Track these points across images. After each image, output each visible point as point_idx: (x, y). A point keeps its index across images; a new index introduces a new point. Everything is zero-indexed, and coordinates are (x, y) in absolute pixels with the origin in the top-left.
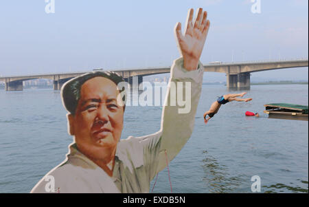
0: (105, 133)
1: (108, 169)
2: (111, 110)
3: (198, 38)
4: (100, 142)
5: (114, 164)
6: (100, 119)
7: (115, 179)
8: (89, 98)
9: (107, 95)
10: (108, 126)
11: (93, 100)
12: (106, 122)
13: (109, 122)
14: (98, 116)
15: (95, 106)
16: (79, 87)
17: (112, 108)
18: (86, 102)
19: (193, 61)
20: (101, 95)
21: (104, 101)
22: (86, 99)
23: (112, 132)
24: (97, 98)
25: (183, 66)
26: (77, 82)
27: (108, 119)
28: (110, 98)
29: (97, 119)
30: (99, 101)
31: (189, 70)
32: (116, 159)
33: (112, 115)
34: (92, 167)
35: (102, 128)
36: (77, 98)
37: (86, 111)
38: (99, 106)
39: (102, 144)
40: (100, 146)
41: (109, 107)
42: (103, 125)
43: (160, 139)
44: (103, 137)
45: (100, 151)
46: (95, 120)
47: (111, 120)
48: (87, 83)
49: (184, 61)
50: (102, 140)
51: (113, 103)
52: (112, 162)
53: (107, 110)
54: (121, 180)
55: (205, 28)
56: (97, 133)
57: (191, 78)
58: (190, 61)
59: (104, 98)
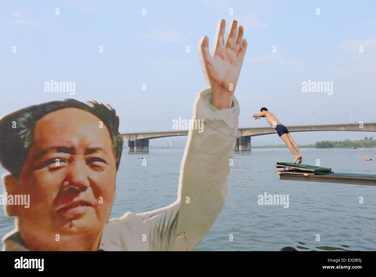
0: (80, 209)
2: (94, 167)
4: (71, 226)
6: (71, 183)
8: (52, 145)
9: (87, 141)
10: (87, 195)
11: (60, 149)
12: (83, 188)
13: (89, 190)
14: (69, 177)
15: (62, 160)
16: (31, 124)
17: (97, 163)
18: (45, 152)
19: (225, 95)
20: (75, 141)
21: (81, 151)
22: (45, 146)
23: (95, 206)
24: (69, 146)
25: (212, 102)
26: (28, 115)
27: (87, 183)
28: (92, 146)
29: (66, 183)
30: (72, 150)
31: (220, 107)
33: (95, 176)
35: (76, 199)
36: (26, 146)
37: (46, 169)
38: (71, 161)
39: (74, 229)
40: (72, 233)
41: (90, 162)
42: (77, 193)
43: (177, 215)
44: (78, 216)
46: (62, 186)
47: (93, 184)
48: (48, 117)
49: (212, 94)
50: (74, 222)
51: (99, 155)
53: (87, 168)
55: (240, 50)
56: (65, 209)
57: (223, 121)
58: (221, 95)
59: (81, 145)
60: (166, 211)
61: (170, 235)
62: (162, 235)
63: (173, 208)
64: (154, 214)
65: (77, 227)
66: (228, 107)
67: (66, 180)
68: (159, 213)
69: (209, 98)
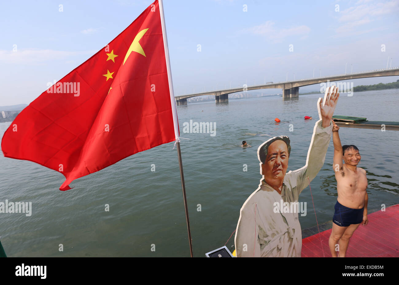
0: (279, 171)
1: (279, 190)
2: (282, 158)
3: (332, 106)
4: (276, 176)
5: (282, 188)
6: (276, 164)
7: (282, 195)
8: (272, 153)
10: (280, 167)
11: (274, 154)
12: (279, 165)
13: (281, 165)
14: (276, 162)
15: (274, 157)
16: (267, 148)
17: (283, 157)
18: (270, 156)
19: (328, 121)
20: (278, 150)
21: (279, 154)
22: (270, 154)
23: (282, 170)
24: (276, 152)
25: (322, 126)
26: (266, 145)
27: (281, 163)
28: (282, 151)
29: (275, 164)
30: (277, 154)
31: (325, 127)
32: (283, 184)
33: (283, 161)
34: (272, 191)
35: (277, 169)
36: (266, 155)
37: (270, 161)
38: (276, 157)
39: (277, 177)
40: (276, 179)
41: (281, 157)
42: (278, 167)
43: (306, 171)
44: (278, 174)
45: (275, 181)
46: (274, 165)
48: (271, 145)
49: (322, 122)
50: (277, 175)
51: (284, 154)
52: (281, 186)
53: (281, 158)
54: (285, 195)
55: (336, 99)
56: (275, 172)
57: (326, 132)
58: (326, 122)
59: (279, 152)
60: (303, 169)
61: (303, 177)
62: (301, 178)
63: (305, 168)
64: (299, 171)
66: (328, 126)
67: (275, 163)
68: (300, 170)
69: (321, 124)
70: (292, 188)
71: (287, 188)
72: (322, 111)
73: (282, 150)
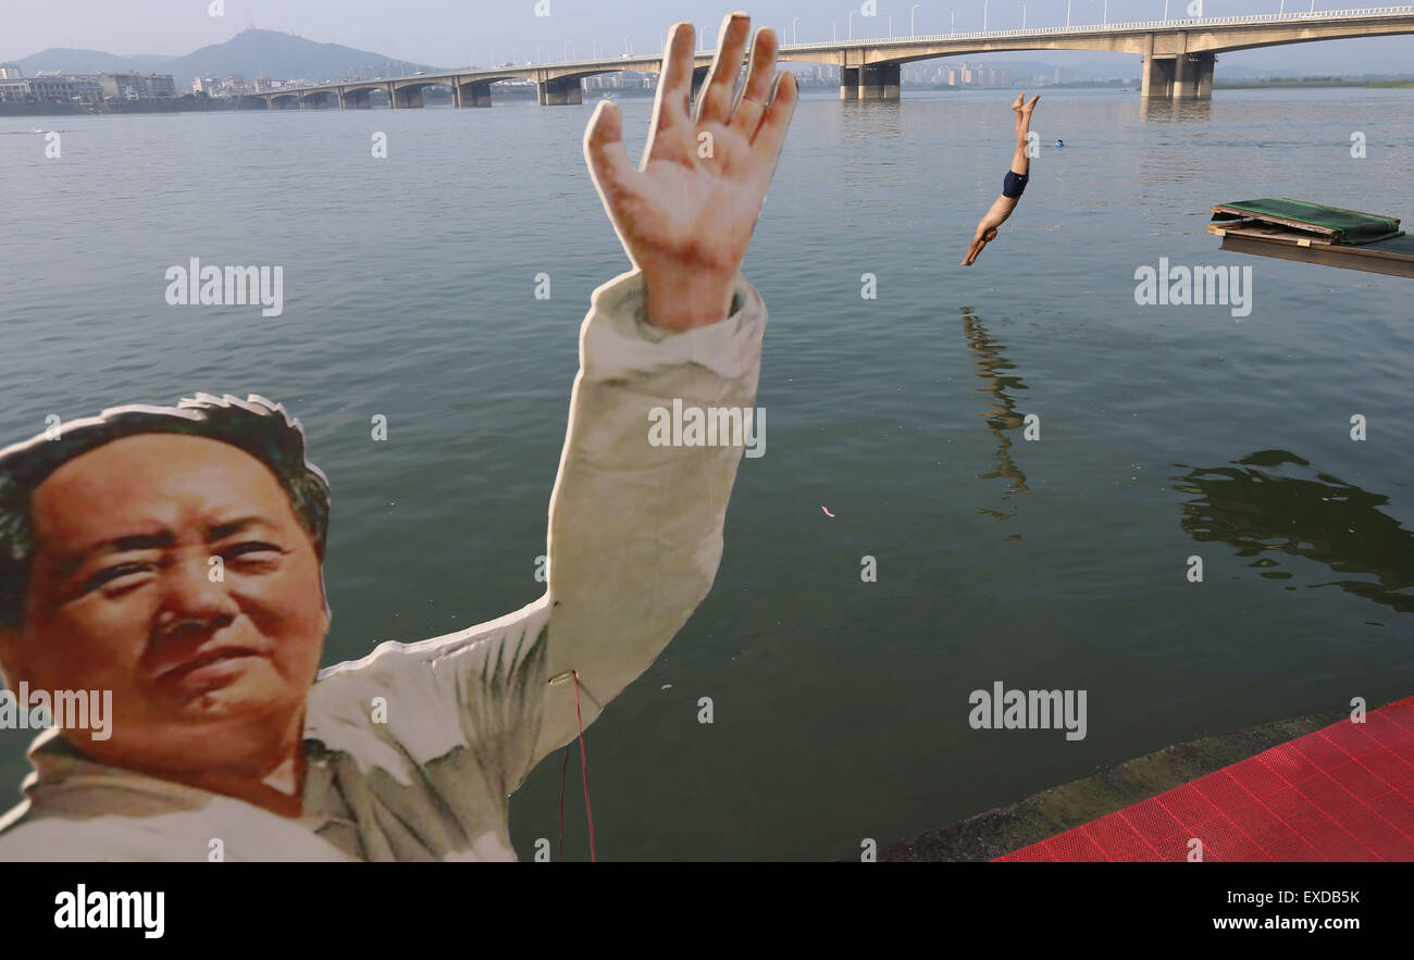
0: (226, 666)
1: (276, 793)
2: (246, 568)
3: (725, 169)
4: (207, 703)
5: (301, 773)
6: (181, 613)
7: (320, 822)
8: (98, 538)
9: (206, 508)
10: (238, 633)
11: (124, 544)
12: (225, 620)
13: (242, 621)
14: (171, 602)
15: (141, 566)
17: (251, 556)
18: (79, 559)
19: (702, 282)
20: (167, 515)
21: (193, 536)
22: (76, 545)
23: (269, 654)
24: (150, 530)
25: (646, 315)
27: (232, 606)
28: (226, 517)
29: (167, 616)
30: (164, 540)
31: (680, 325)
32: (311, 749)
33: (252, 586)
34: (182, 805)
35: (206, 647)
36: (20, 555)
37: (94, 596)
38: (166, 564)
39: (215, 709)
40: (213, 718)
41: (234, 559)
42: (208, 634)
43: (542, 635)
44: (221, 682)
46: (155, 626)
47: (248, 606)
49: (645, 292)
50: (213, 695)
51: (250, 536)
52: (288, 765)
54: (353, 816)
56: (181, 673)
57: (696, 365)
58: (682, 286)
59: (190, 522)
60: (505, 631)
61: (523, 682)
62: (496, 686)
63: (526, 622)
64: (461, 645)
65: (227, 704)
66: (714, 317)
67: (163, 609)
68: (477, 638)
69: (638, 302)
70: (414, 762)
71: (364, 769)
72: (632, 207)
73: (219, 510)
